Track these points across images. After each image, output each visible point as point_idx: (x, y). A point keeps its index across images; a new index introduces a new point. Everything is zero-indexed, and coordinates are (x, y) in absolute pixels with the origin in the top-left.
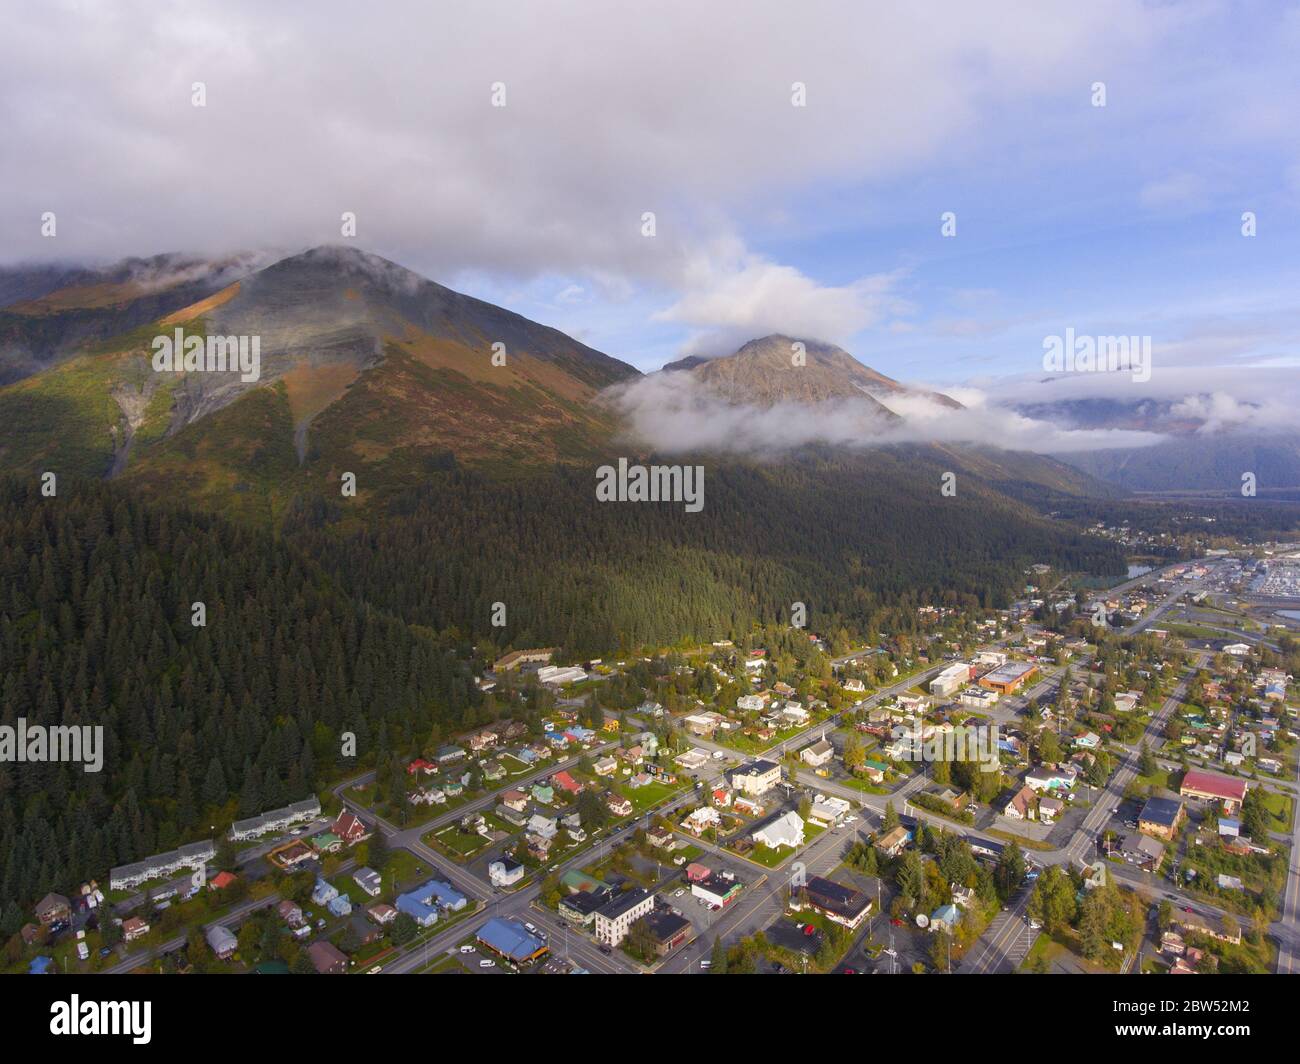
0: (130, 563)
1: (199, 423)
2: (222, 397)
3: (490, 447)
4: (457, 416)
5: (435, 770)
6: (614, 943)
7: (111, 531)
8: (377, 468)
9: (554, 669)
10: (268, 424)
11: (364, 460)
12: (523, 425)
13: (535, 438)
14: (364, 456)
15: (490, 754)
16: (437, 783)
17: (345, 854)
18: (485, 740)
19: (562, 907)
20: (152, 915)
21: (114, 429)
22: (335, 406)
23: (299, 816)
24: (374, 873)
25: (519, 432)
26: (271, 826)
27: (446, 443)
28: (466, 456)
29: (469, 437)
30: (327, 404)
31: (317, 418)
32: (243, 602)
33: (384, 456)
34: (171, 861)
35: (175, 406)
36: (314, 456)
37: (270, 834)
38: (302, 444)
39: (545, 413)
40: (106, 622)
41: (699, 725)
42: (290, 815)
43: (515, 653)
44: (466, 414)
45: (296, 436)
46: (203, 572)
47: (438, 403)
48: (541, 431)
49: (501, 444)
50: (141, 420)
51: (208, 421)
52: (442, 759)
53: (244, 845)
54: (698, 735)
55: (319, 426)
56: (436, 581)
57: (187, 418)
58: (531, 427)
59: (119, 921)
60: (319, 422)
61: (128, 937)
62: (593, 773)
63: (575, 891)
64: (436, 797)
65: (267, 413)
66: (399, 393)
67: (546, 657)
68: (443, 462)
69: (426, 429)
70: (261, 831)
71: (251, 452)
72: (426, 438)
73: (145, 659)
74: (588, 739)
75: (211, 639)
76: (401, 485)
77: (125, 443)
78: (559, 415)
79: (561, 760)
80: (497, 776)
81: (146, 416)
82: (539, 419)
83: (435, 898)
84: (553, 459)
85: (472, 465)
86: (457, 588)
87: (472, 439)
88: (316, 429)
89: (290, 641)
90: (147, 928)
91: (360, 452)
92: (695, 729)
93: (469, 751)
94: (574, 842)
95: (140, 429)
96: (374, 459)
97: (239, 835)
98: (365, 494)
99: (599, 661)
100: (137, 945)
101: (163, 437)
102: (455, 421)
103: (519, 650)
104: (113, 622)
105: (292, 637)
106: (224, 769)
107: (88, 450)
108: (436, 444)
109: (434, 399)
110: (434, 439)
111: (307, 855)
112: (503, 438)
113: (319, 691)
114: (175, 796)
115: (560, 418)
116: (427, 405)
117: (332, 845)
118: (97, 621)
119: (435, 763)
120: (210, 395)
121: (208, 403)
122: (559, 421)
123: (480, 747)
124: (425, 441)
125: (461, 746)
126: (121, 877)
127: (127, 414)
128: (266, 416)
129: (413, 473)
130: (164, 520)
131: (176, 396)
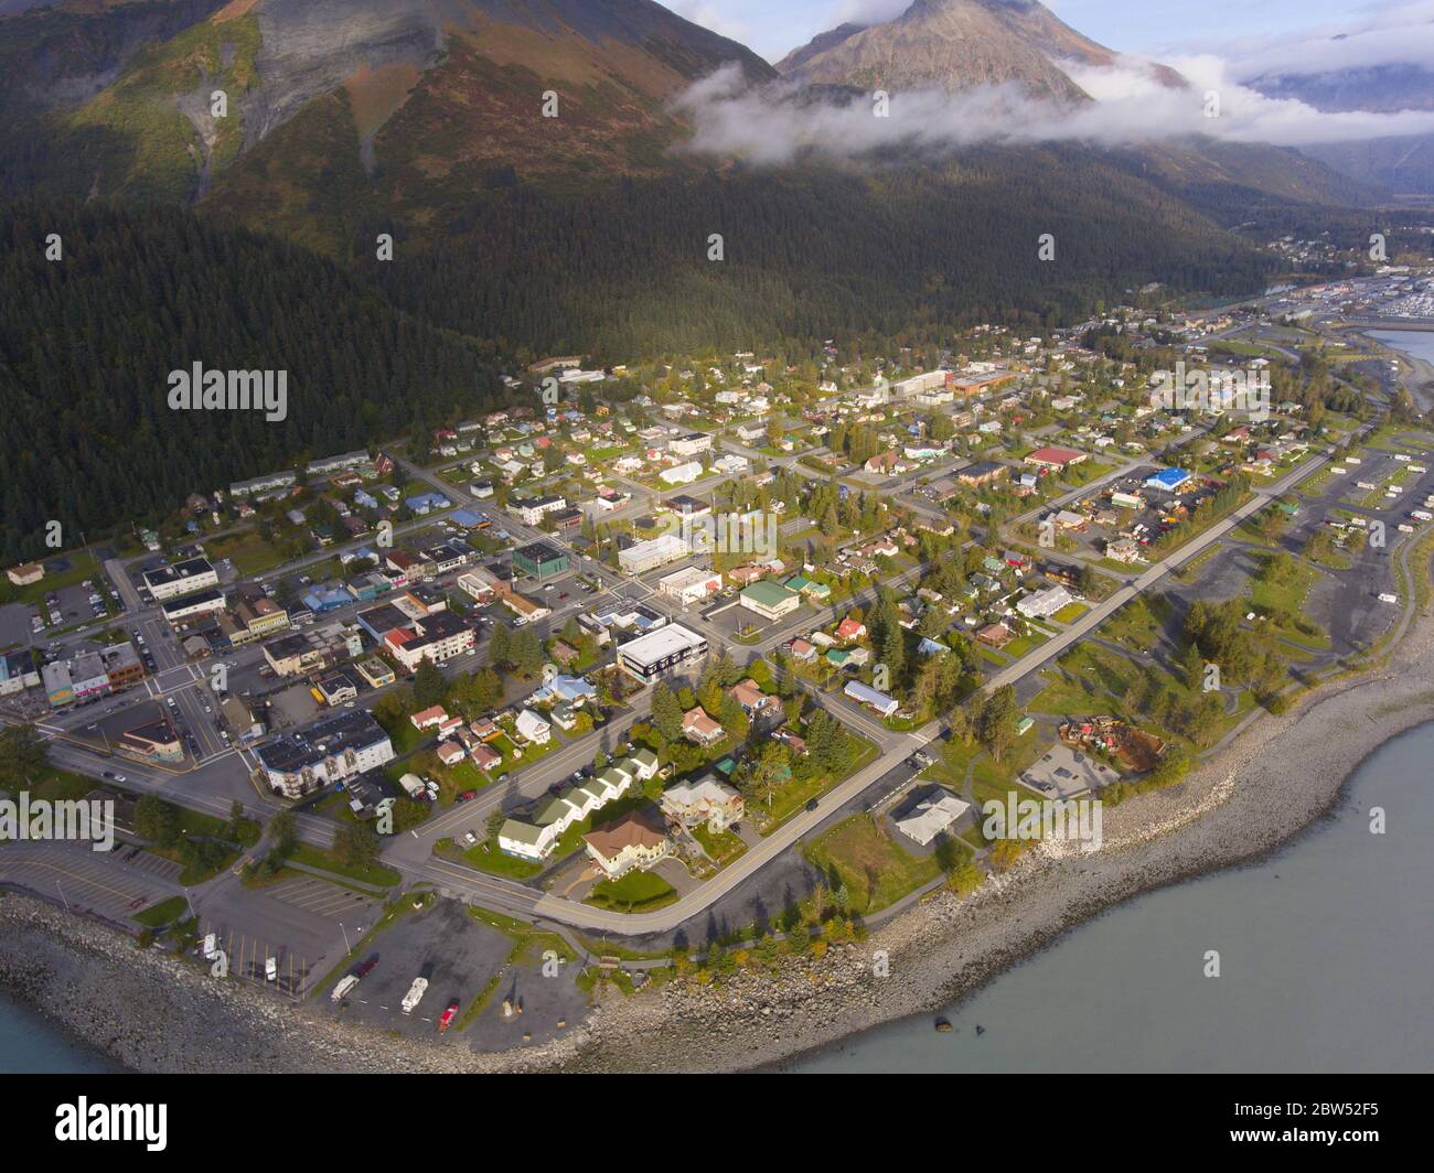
0: (205, 274)
1: (268, 137)
2: (287, 108)
3: (557, 159)
4: (522, 123)
5: (455, 437)
6: (534, 523)
7: (187, 249)
8: (439, 185)
9: (578, 372)
10: (332, 139)
11: (427, 177)
12: (594, 131)
13: (607, 147)
14: (426, 172)
15: (499, 428)
16: (452, 443)
17: (379, 481)
18: (497, 418)
19: (507, 506)
20: (257, 506)
21: (191, 148)
22: (398, 116)
23: (354, 461)
24: (394, 489)
25: (589, 140)
26: (334, 465)
27: (509, 156)
28: (529, 169)
29: (534, 148)
30: (390, 114)
31: (380, 131)
32: (298, 308)
33: (447, 172)
34: (269, 480)
35: (244, 120)
36: (379, 173)
37: (334, 470)
38: (368, 159)
39: (621, 116)
40: (196, 320)
41: (671, 411)
42: (348, 459)
43: (551, 359)
44: (534, 120)
45: (362, 150)
46: (262, 283)
47: (503, 109)
48: (615, 138)
49: (568, 155)
50: (214, 137)
51: (275, 135)
52: (461, 429)
53: (315, 475)
54: (668, 419)
55: (384, 139)
56: (486, 297)
57: (257, 133)
58: (604, 133)
59: (236, 508)
60: (384, 133)
61: (243, 515)
62: (570, 440)
63: (519, 498)
64: (449, 451)
65: (329, 126)
66: (461, 98)
67: (577, 363)
68: (502, 177)
69: (490, 139)
70: (327, 468)
71: (318, 171)
72: (488, 150)
73: (230, 350)
74: (578, 420)
75: (277, 337)
76: (463, 203)
77: (205, 162)
78: (637, 117)
79: (550, 432)
80: (498, 441)
81: (218, 132)
82: (614, 123)
83: (431, 502)
84: (623, 169)
85: (535, 180)
86: (504, 303)
87: (538, 149)
88: (381, 142)
89: (339, 340)
90: (254, 512)
91: (423, 168)
92: (668, 414)
93: (484, 425)
94: (534, 476)
95: (216, 146)
96: (435, 175)
97: (313, 470)
98: (429, 214)
99: (624, 367)
100: (248, 519)
101: (238, 155)
102: (520, 129)
103: (553, 357)
104: (201, 322)
105: (340, 336)
106: (299, 429)
107: (173, 171)
108: (499, 157)
109: (499, 103)
110: (498, 151)
111: (356, 480)
112: (571, 148)
113: (365, 377)
114: (266, 444)
115: (640, 121)
116: (490, 110)
117: (373, 475)
118: (189, 319)
119: (456, 432)
120: (276, 106)
121: (275, 115)
122: (638, 125)
123: (493, 423)
124: (488, 153)
125: (478, 422)
126: (238, 488)
127: (200, 130)
128: (329, 130)
129: (474, 190)
130: (226, 239)
131: (243, 109)
